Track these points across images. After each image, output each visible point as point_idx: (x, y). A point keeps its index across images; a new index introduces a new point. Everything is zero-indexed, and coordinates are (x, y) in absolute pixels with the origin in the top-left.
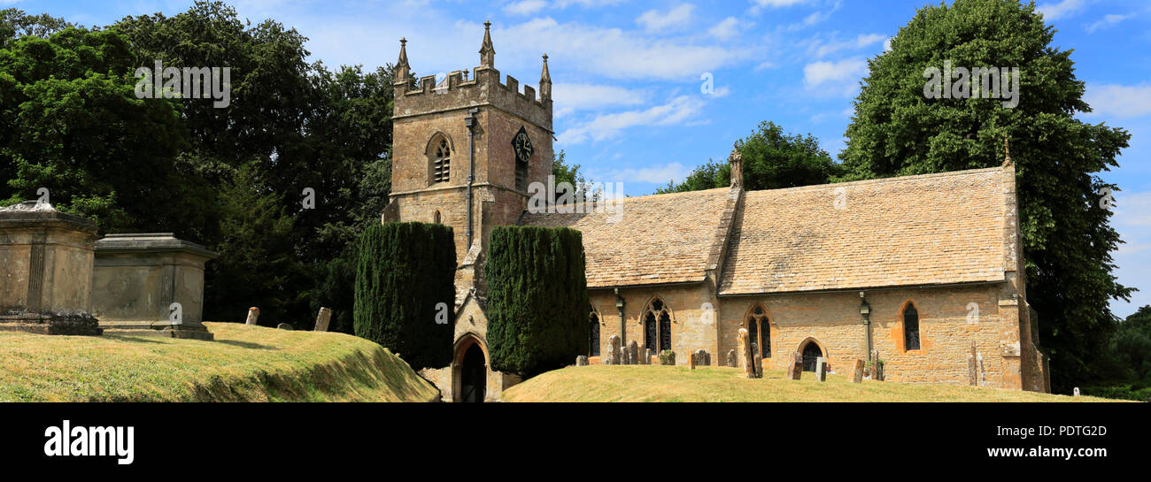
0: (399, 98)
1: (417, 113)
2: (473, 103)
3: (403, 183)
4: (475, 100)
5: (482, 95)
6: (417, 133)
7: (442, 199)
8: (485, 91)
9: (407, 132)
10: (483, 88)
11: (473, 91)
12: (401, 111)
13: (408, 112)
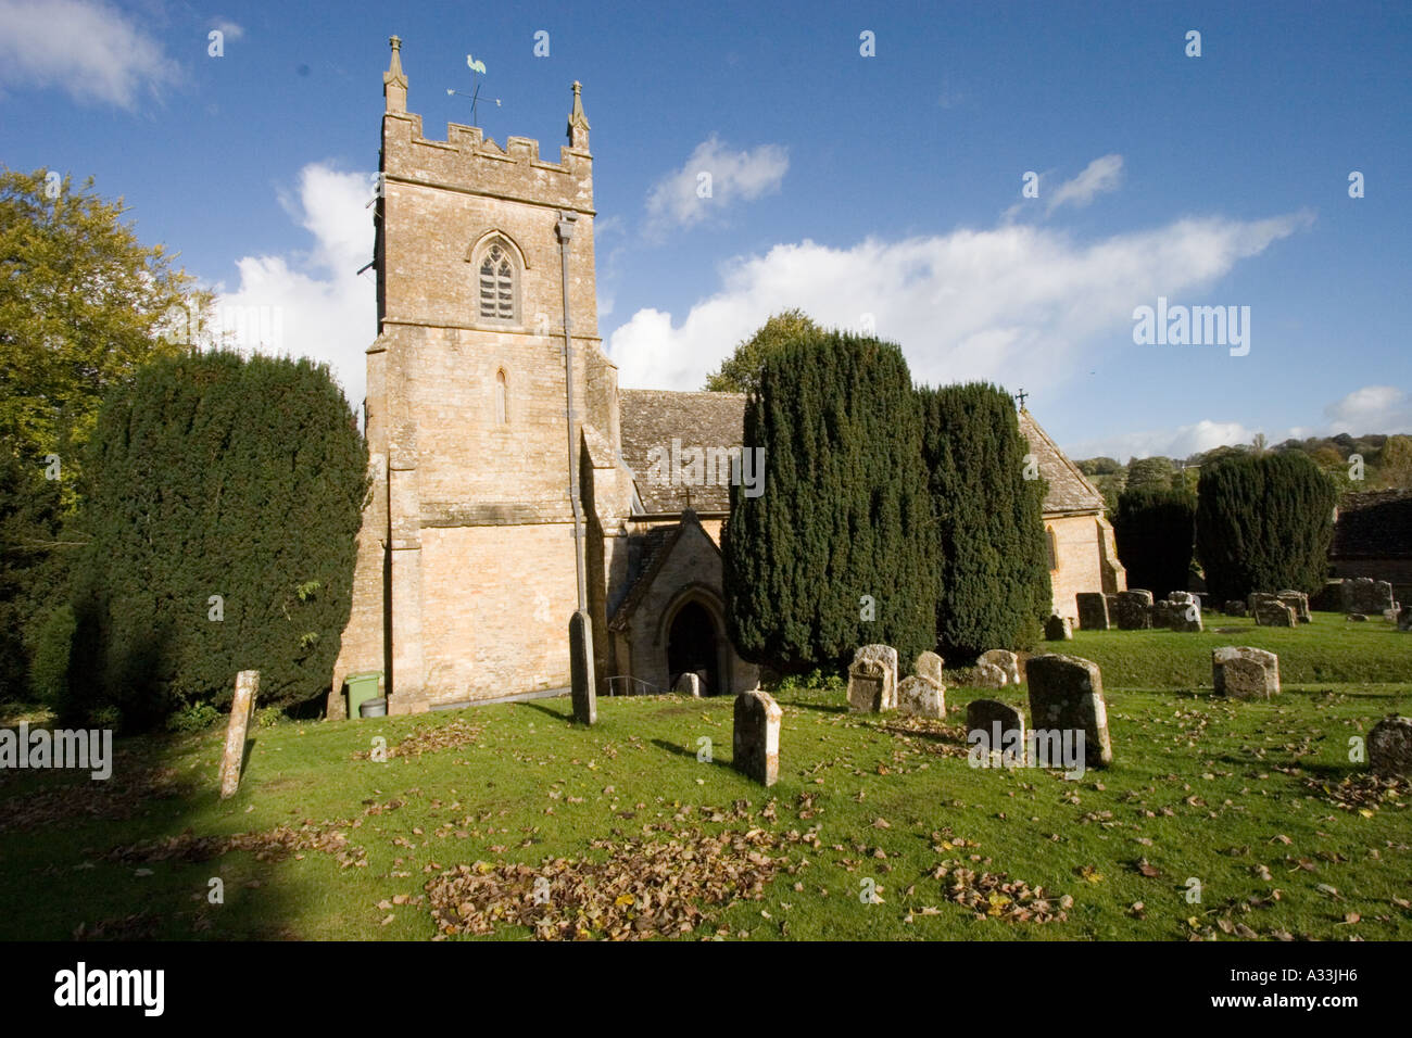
0: (399, 143)
1: (444, 182)
2: (564, 202)
3: (412, 302)
4: (568, 198)
5: (581, 195)
6: (442, 217)
7: (511, 347)
8: (585, 191)
9: (423, 212)
10: (581, 184)
11: (562, 183)
12: (404, 165)
13: (420, 175)
